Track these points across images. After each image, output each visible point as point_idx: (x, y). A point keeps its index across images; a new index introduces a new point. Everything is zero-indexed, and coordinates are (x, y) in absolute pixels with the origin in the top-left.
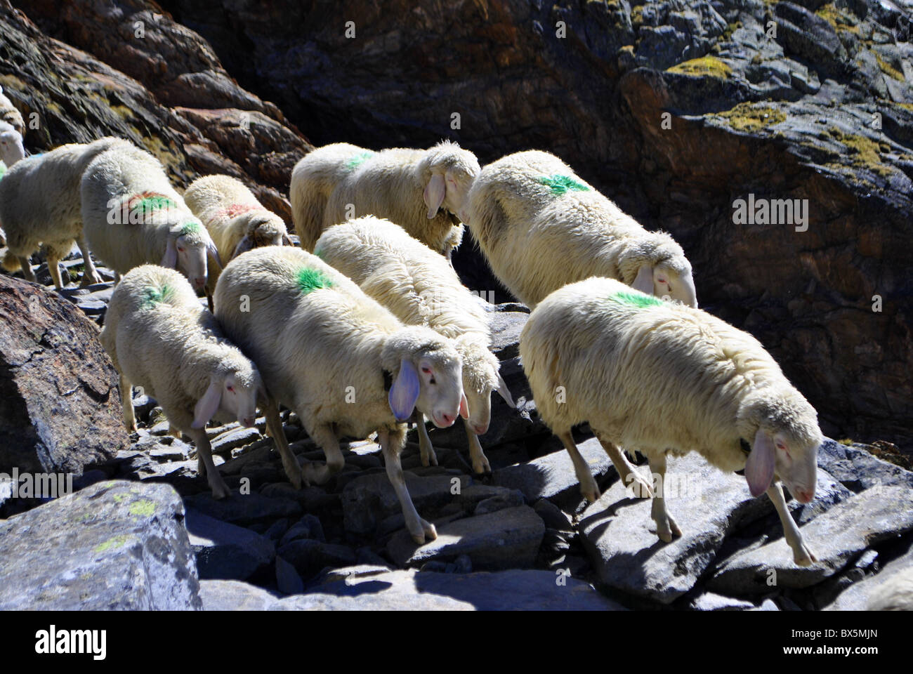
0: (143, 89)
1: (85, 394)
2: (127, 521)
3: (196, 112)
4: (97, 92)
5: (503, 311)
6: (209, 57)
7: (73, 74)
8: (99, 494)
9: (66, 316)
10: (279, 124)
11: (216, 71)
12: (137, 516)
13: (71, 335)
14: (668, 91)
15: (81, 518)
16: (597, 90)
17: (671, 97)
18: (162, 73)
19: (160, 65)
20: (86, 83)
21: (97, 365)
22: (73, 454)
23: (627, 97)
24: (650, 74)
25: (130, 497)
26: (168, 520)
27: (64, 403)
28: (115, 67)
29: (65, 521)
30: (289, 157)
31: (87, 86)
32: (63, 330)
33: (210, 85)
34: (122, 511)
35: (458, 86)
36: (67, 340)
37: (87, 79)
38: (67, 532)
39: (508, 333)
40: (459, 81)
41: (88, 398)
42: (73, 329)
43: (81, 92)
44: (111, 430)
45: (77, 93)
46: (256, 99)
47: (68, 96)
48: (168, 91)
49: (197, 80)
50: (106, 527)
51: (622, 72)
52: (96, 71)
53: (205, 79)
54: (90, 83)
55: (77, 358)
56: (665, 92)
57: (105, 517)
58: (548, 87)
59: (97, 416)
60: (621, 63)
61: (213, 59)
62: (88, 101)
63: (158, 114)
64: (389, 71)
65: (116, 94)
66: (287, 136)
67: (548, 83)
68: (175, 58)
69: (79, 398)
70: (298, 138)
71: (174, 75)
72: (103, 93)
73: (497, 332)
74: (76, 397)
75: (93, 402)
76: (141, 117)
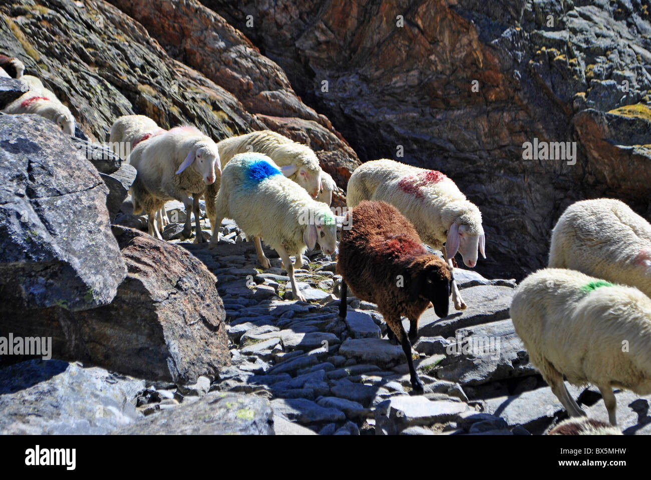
0: (236, 100)
1: (203, 325)
2: (235, 423)
3: (271, 118)
4: (204, 100)
5: (495, 285)
6: (283, 81)
7: (187, 86)
8: (216, 401)
9: (194, 269)
10: (328, 131)
11: (287, 91)
12: (242, 420)
13: (197, 283)
14: (609, 126)
15: (202, 417)
16: (557, 123)
17: (611, 131)
18: (249, 90)
19: (248, 84)
20: (197, 93)
21: (213, 305)
22: (192, 367)
23: (578, 129)
24: (596, 114)
25: (237, 405)
26: (263, 424)
27: (188, 330)
28: (217, 83)
29: (191, 419)
30: (334, 154)
31: (198, 96)
32: (191, 279)
33: (282, 100)
34: (231, 415)
35: (457, 113)
36: (194, 286)
37: (197, 91)
38: (192, 427)
39: (499, 302)
40: (458, 109)
41: (205, 328)
42: (198, 278)
43: (193, 99)
44: (219, 351)
45: (191, 100)
46: (313, 112)
47: (185, 102)
48: (253, 102)
49: (273, 96)
50: (220, 425)
51: (576, 111)
52: (203, 85)
53: (279, 96)
54: (200, 93)
55: (200, 299)
56: (606, 128)
57: (220, 418)
58: (521, 118)
59: (210, 341)
60: (576, 104)
61: (286, 82)
62: (198, 106)
63: (244, 118)
64: (408, 98)
65: (217, 103)
66: (334, 140)
67: (522, 115)
68: (260, 80)
69: (199, 327)
70: (341, 142)
71: (258, 91)
72: (208, 101)
73: (491, 300)
74: (196, 327)
75: (208, 331)
76: (233, 120)
